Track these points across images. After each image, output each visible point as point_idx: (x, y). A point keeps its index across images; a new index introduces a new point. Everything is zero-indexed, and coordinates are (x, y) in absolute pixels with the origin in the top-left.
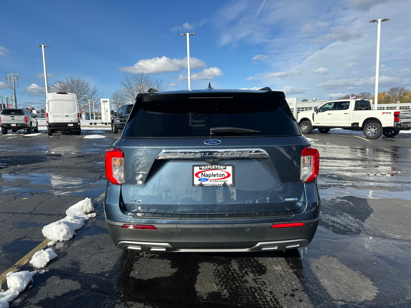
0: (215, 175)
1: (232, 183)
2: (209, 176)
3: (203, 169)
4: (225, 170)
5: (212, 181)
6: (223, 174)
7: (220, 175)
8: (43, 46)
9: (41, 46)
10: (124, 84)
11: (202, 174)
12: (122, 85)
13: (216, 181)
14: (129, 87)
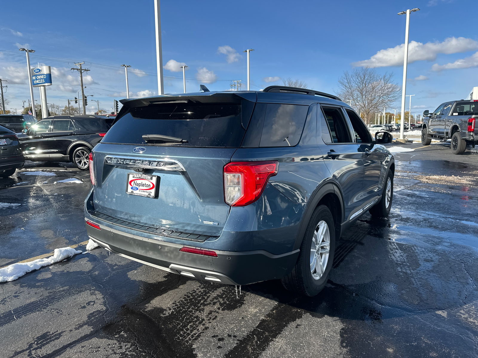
0: (143, 185)
1: (153, 196)
2: (139, 185)
3: (135, 178)
4: (151, 181)
5: (141, 190)
6: (149, 185)
7: (147, 186)
8: (248, 51)
9: (246, 51)
10: (342, 84)
11: (134, 182)
12: (340, 84)
13: (143, 191)
14: (348, 87)
